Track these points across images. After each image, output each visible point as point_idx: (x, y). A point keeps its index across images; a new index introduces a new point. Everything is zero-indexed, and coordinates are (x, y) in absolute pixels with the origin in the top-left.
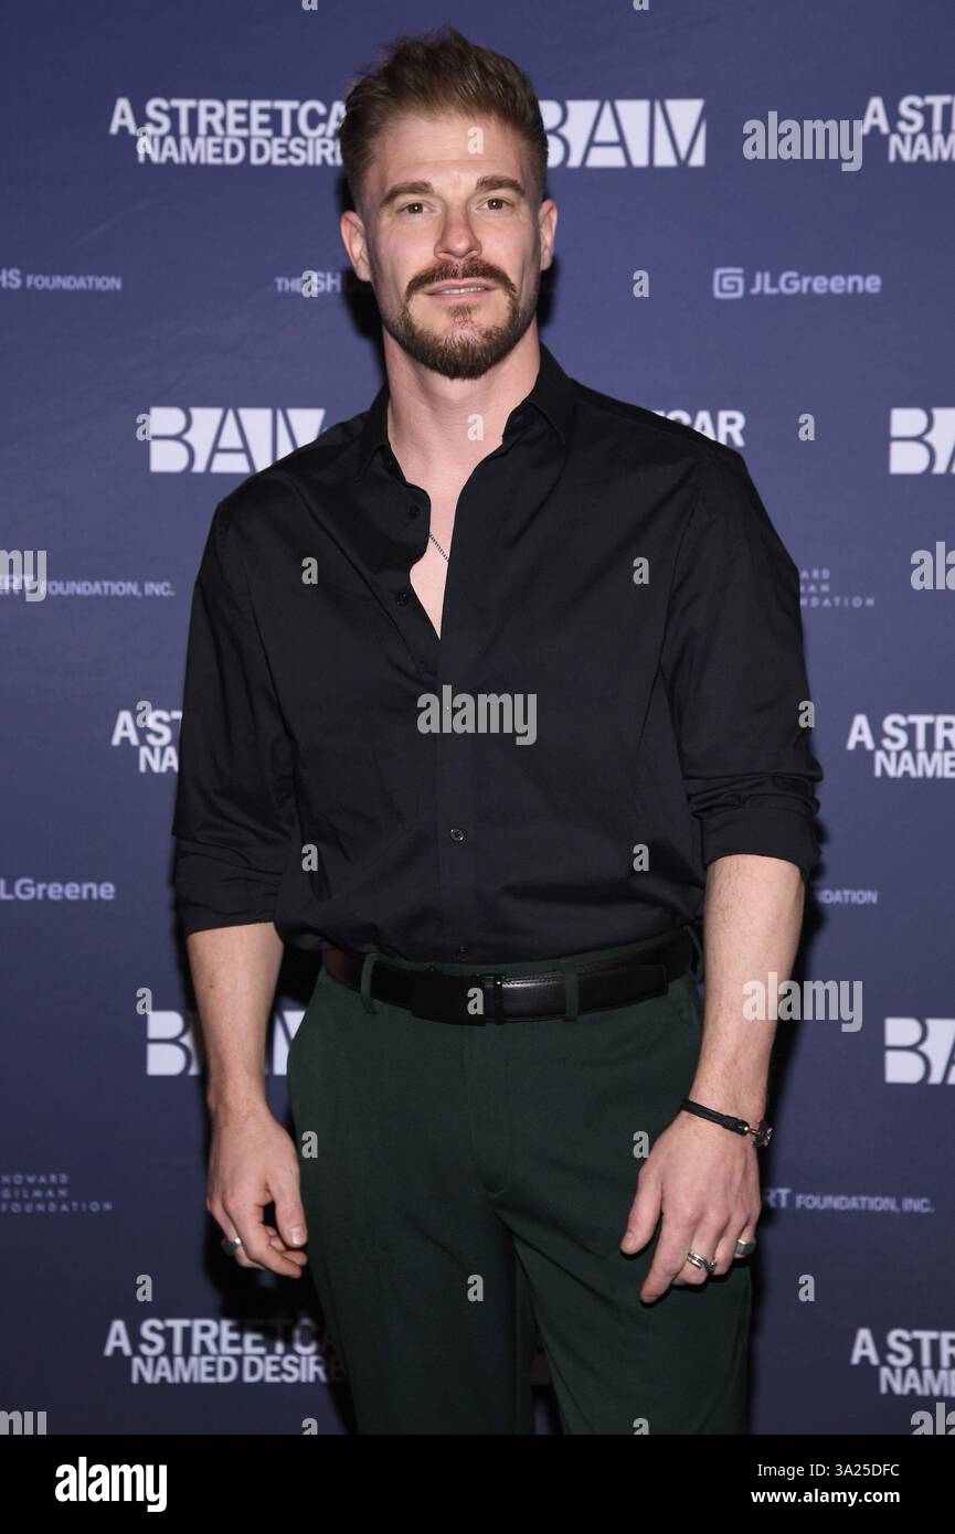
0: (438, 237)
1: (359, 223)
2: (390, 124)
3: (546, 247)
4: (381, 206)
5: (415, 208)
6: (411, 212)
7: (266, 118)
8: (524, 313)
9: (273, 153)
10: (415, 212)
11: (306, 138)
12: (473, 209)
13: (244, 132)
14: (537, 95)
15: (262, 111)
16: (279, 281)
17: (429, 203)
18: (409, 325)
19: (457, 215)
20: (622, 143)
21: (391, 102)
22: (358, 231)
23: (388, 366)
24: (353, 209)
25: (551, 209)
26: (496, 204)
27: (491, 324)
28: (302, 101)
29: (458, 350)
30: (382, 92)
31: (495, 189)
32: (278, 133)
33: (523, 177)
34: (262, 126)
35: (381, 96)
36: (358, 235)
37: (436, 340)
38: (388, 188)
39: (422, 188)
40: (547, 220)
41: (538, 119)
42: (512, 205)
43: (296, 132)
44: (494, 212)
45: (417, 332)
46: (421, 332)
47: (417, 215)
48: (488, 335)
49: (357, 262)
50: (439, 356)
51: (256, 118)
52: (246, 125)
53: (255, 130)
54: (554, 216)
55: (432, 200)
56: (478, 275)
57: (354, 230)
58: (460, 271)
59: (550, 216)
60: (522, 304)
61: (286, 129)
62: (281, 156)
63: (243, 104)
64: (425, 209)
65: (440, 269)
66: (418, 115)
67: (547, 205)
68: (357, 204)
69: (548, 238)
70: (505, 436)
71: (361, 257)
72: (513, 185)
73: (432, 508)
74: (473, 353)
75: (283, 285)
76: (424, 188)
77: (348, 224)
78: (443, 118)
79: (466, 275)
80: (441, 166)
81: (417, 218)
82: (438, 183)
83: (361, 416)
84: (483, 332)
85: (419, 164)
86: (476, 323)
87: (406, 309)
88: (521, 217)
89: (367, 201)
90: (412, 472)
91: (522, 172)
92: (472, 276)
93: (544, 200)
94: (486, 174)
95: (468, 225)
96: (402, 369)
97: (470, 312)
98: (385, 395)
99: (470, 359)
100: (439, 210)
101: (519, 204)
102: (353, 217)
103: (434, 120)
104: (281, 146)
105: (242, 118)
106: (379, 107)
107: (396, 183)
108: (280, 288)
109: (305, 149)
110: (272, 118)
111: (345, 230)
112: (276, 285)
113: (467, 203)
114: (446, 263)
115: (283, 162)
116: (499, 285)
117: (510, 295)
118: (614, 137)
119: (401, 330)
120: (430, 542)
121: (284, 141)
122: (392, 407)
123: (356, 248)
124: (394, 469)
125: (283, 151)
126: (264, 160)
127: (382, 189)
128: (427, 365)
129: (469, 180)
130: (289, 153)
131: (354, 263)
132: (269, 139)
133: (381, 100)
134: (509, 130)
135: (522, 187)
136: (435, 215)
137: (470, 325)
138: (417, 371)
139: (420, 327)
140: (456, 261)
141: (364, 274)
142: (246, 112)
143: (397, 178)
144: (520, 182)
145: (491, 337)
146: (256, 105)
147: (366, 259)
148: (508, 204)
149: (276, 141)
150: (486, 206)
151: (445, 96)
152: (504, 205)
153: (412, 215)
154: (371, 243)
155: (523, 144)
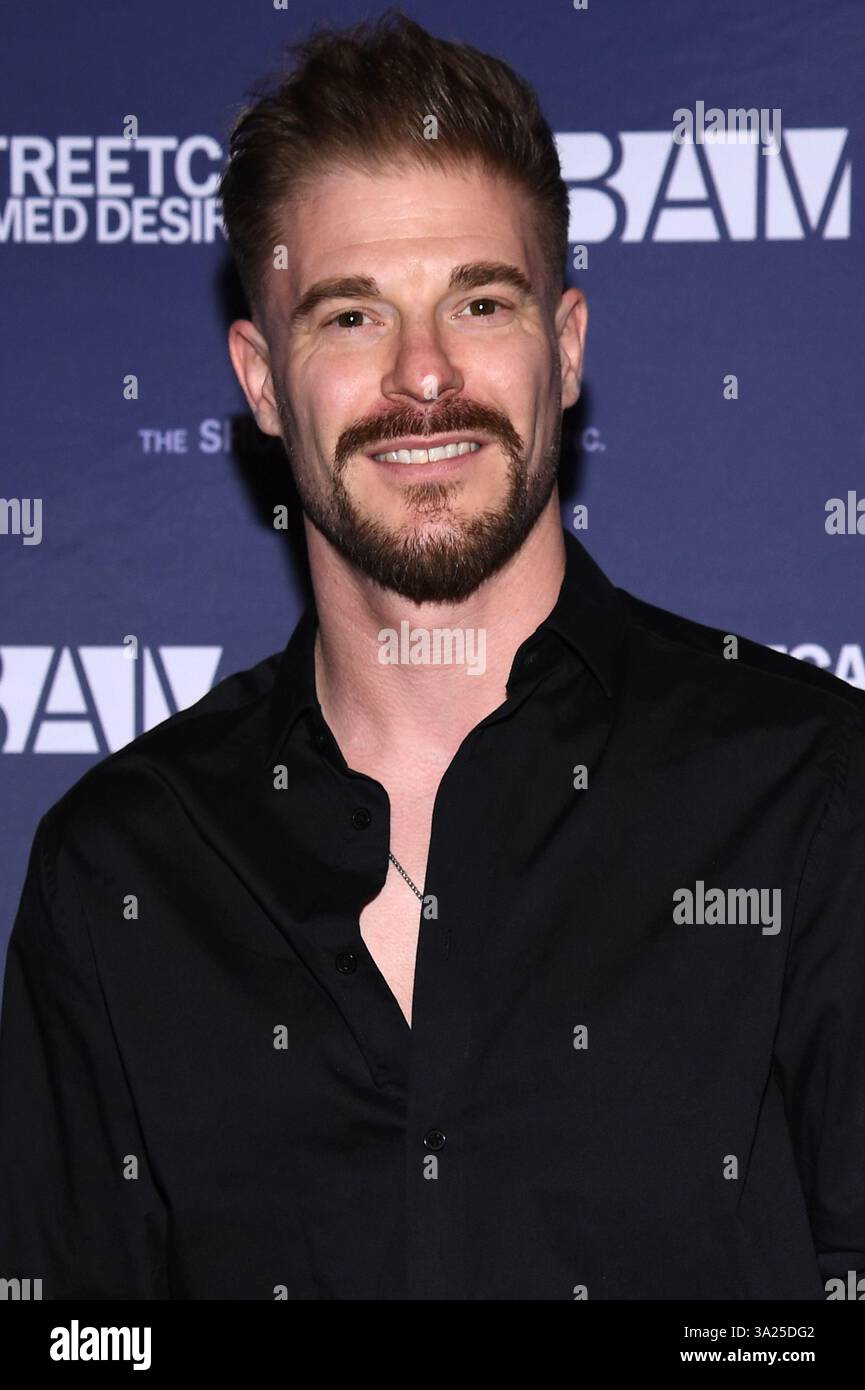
0: (389, 366)
1: (259, 340)
2: (303, 180)
3: (570, 368)
4: (294, 316)
5: (350, 320)
6: (341, 325)
7: (122, 166)
8: (535, 483)
9: (135, 224)
10: (350, 324)
11: (188, 199)
12: (447, 317)
13: (86, 190)
14: (549, 119)
15: (115, 155)
16: (146, 434)
17: (373, 311)
18: (346, 511)
19: (419, 331)
20: (712, 202)
21: (304, 143)
22: (257, 352)
23: (315, 577)
24: (248, 316)
25: (578, 303)
26: (484, 307)
27: (481, 508)
28: (182, 138)
29: (426, 559)
30: (289, 126)
31: (482, 283)
32: (142, 190)
33: (528, 262)
34: (116, 178)
35: (286, 133)
36: (258, 358)
37: (390, 541)
38: (304, 290)
39: (360, 287)
40: (570, 322)
41: (552, 161)
42: (510, 307)
43: (172, 188)
44: (481, 321)
45: (359, 523)
46: (366, 523)
47: (353, 329)
48: (475, 529)
49: (257, 404)
50: (396, 567)
51: (106, 166)
52: (90, 177)
53: (104, 186)
54: (582, 314)
55: (376, 306)
56: (459, 427)
57: (251, 350)
58: (427, 424)
59: (576, 316)
60: (533, 468)
61: (156, 185)
62: (147, 229)
63: (84, 143)
64: (366, 320)
65: (391, 417)
66: (350, 166)
67: (569, 299)
68: (254, 311)
69: (572, 352)
70: (511, 687)
71: (263, 396)
72: (509, 275)
73: (392, 809)
74: (454, 559)
75: (152, 440)
76: (361, 286)
77: (241, 341)
78: (391, 168)
79: (436, 427)
80: (390, 249)
81: (354, 335)
82: (387, 276)
83: (272, 662)
84: (468, 525)
85: (352, 248)
86: (457, 512)
87: (338, 484)
88: (527, 326)
89: (272, 305)
90: (358, 752)
91: (526, 253)
92: (449, 429)
93: (564, 291)
94: (465, 261)
95: (439, 346)
96: (336, 582)
97: (445, 495)
98: (310, 626)
99: (448, 572)
100: (390, 321)
101: (523, 305)
102: (249, 329)
103: (375, 172)
104: (147, 211)
105: (82, 166)
106: (285, 151)
107: (316, 280)
108: (147, 446)
109: (188, 215)
110: (131, 165)
111: (237, 351)
112: (141, 440)
113: (435, 310)
114: (404, 409)
115: (152, 238)
116: (496, 438)
117: (513, 454)
118: (699, 191)
119: (334, 517)
120: (392, 870)
121: (152, 203)
122: (322, 643)
123: (256, 381)
124: (328, 748)
125: (151, 220)
126: (120, 235)
127: (295, 290)
128: (376, 578)
129: (438, 271)
130: (160, 224)
131: (253, 406)
132: (128, 201)
133: (288, 140)
134: (501, 183)
135: (527, 277)
136: (382, 330)
137: (445, 515)
138: (363, 586)
139: (363, 515)
140: (420, 407)
141: (269, 424)
142: (90, 155)
143: (318, 273)
144: (522, 269)
145: (480, 532)
146: (106, 145)
147: (272, 400)
148: (503, 307)
149: (139, 204)
150: (468, 311)
151: (394, 132)
152: (497, 308)
153: (345, 331)
154: (279, 376)
155: (526, 204)
